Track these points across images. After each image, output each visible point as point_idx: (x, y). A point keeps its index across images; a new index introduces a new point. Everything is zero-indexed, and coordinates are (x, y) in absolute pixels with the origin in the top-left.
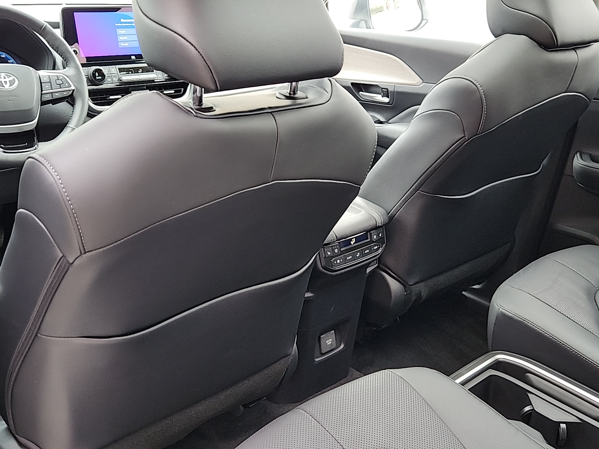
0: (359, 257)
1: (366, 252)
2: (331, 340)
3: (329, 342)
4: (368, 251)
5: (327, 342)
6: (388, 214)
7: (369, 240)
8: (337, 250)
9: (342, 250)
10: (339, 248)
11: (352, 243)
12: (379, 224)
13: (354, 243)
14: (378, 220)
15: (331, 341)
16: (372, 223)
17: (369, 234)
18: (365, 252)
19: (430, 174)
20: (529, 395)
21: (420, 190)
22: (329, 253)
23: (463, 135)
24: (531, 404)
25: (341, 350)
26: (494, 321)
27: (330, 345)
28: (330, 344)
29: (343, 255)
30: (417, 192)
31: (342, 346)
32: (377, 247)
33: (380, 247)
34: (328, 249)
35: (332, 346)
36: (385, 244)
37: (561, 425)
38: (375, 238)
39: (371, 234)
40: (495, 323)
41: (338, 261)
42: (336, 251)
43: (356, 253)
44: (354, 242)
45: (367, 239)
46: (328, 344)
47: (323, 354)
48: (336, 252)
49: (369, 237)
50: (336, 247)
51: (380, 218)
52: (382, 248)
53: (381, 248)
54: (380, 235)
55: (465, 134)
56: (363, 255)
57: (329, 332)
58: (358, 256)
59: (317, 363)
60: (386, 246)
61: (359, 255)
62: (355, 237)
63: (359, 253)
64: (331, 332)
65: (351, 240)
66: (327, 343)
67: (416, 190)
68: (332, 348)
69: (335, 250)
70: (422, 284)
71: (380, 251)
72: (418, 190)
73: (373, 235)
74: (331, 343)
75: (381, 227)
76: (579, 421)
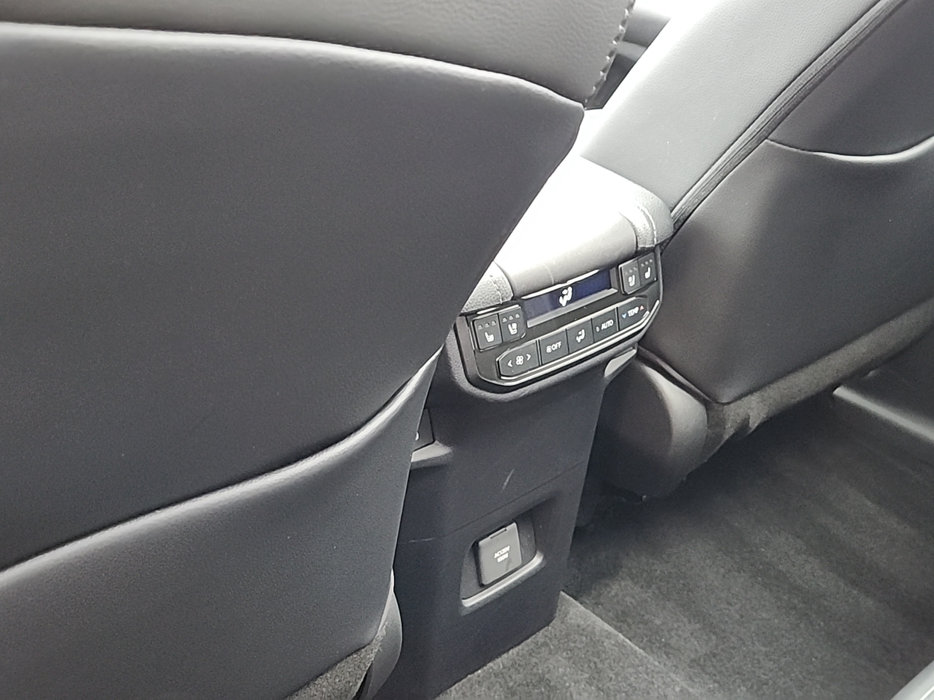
0: (584, 344)
1: (604, 326)
2: (508, 549)
3: (502, 555)
4: (610, 323)
5: (496, 555)
6: (671, 211)
7: (613, 291)
8: (515, 325)
9: (531, 324)
10: (522, 321)
11: (563, 301)
12: (645, 243)
13: (568, 302)
14: (642, 230)
15: (508, 552)
16: (623, 242)
17: (613, 271)
18: (600, 328)
19: (809, 86)
21: (770, 137)
22: (490, 338)
25: (535, 569)
27: (505, 563)
28: (505, 559)
29: (534, 341)
30: (763, 143)
31: (537, 561)
32: (636, 310)
33: (644, 311)
34: (487, 325)
35: (511, 565)
36: (659, 299)
38: (632, 284)
39: (619, 273)
41: (520, 360)
42: (513, 329)
43: (574, 331)
44: (568, 297)
45: (609, 287)
46: (499, 560)
47: (486, 585)
48: (512, 332)
49: (614, 283)
50: (511, 318)
51: (648, 226)
52: (650, 311)
53: (648, 312)
54: (647, 275)
56: (594, 336)
57: (504, 529)
58: (579, 339)
59: (470, 610)
60: (662, 305)
61: (582, 337)
62: (571, 285)
63: (584, 331)
64: (509, 528)
65: (559, 293)
66: (498, 557)
67: (760, 138)
68: (510, 570)
69: (509, 326)
70: (753, 398)
71: (644, 322)
72: (766, 138)
73: (625, 274)
74: (506, 556)
75: (652, 250)
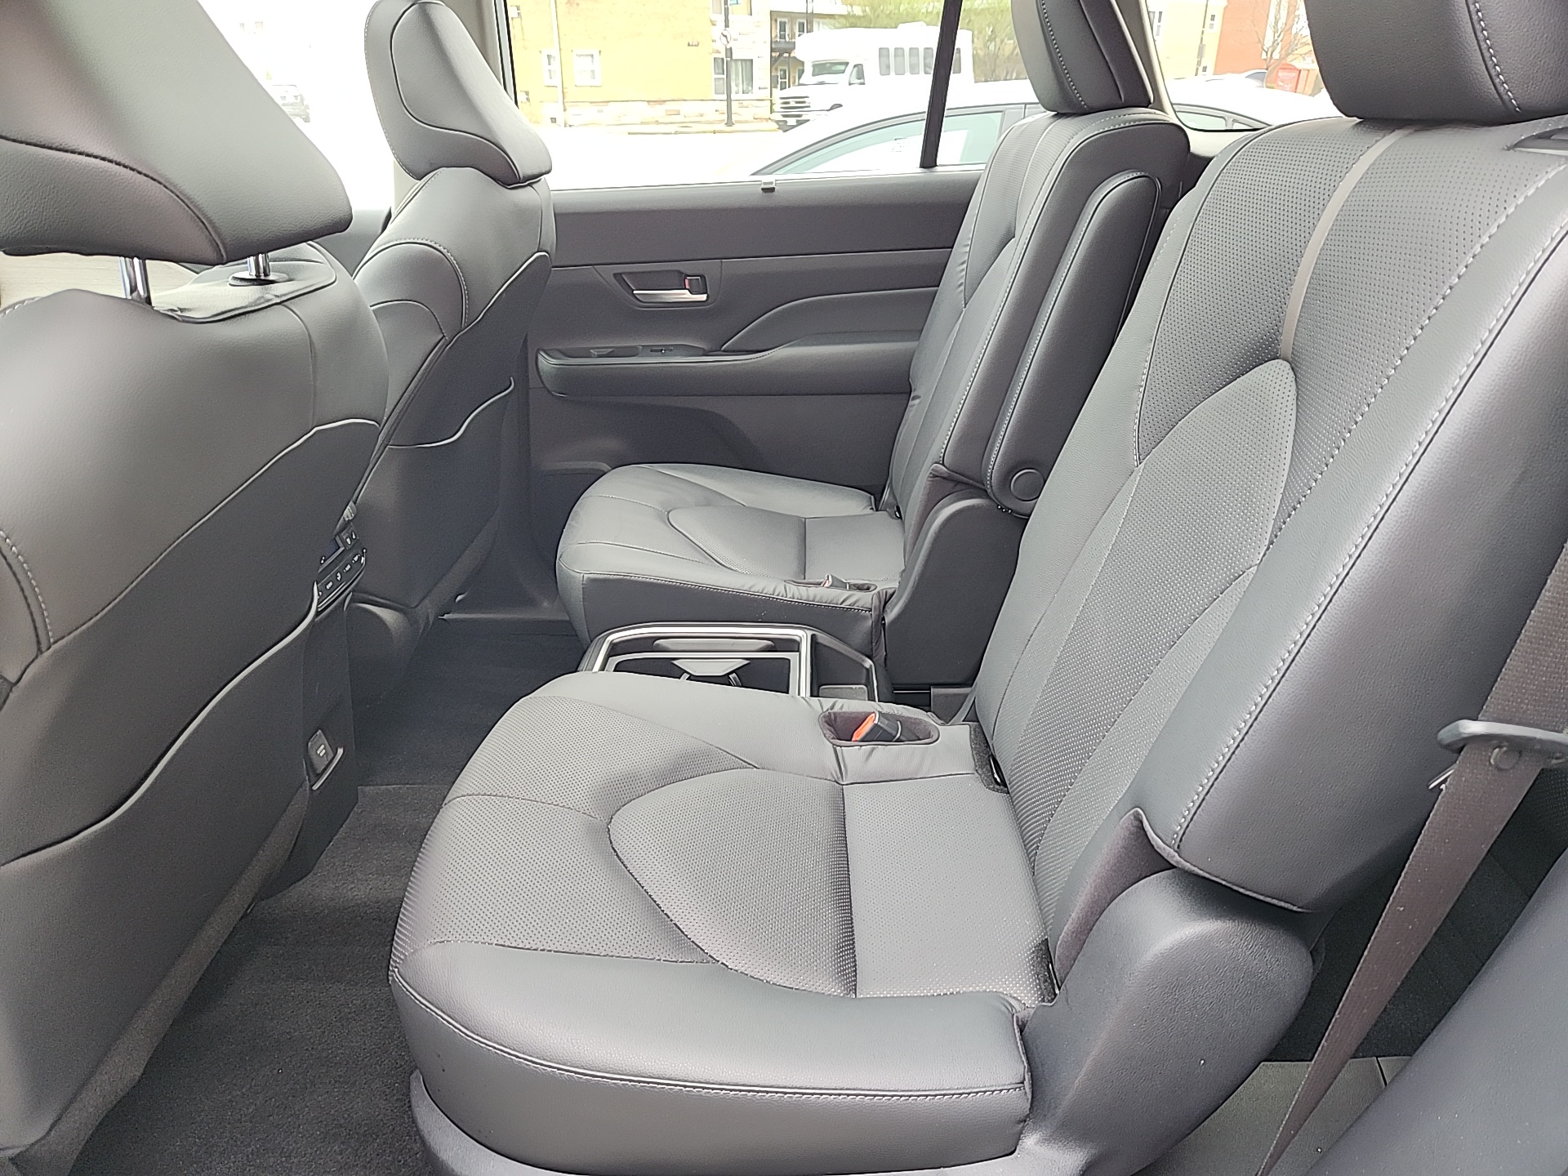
0: (342, 581)
1: (347, 569)
2: (323, 746)
3: (321, 751)
4: (349, 566)
5: (318, 752)
7: (342, 550)
12: (348, 517)
13: (324, 561)
15: (323, 748)
17: (337, 538)
20: (675, 662)
21: (390, 443)
23: (441, 336)
24: (686, 672)
25: (341, 756)
26: (582, 596)
27: (324, 755)
28: (324, 753)
29: (321, 583)
30: (387, 449)
31: (340, 751)
32: (357, 558)
33: (361, 556)
35: (328, 756)
36: (365, 549)
37: (730, 676)
38: (349, 543)
39: (342, 538)
40: (583, 598)
43: (334, 576)
45: (339, 548)
46: (321, 755)
47: (319, 776)
49: (340, 544)
52: (363, 557)
54: (354, 537)
55: (443, 333)
56: (345, 575)
57: (315, 735)
58: (339, 578)
59: (318, 792)
63: (339, 574)
64: (318, 733)
68: (329, 759)
74: (324, 751)
75: (352, 521)
76: (746, 662)
